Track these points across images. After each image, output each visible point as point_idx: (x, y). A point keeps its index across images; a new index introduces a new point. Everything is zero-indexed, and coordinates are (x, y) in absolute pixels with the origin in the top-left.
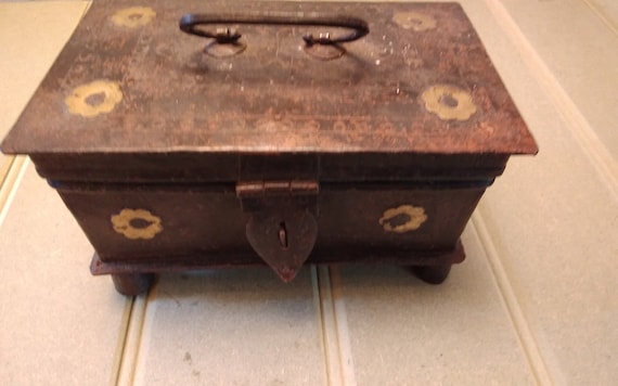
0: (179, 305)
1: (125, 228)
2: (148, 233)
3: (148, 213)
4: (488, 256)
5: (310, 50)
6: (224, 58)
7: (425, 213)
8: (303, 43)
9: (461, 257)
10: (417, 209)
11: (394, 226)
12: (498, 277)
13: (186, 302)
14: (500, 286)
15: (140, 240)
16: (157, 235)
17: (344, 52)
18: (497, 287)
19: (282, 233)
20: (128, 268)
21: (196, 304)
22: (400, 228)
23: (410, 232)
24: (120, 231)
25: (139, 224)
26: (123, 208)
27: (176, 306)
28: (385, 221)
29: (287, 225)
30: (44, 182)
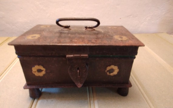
0: (47, 101)
1: (35, 72)
2: (41, 74)
3: (42, 67)
4: (140, 89)
5: (87, 30)
6: (66, 30)
7: (118, 68)
8: (85, 28)
9: (131, 86)
10: (116, 67)
11: (110, 73)
12: (143, 95)
13: (49, 101)
14: (144, 97)
15: (39, 77)
16: (44, 75)
17: (94, 30)
18: (143, 97)
19: (78, 71)
20: (34, 87)
21: (52, 101)
22: (112, 74)
23: (115, 76)
24: (34, 73)
25: (39, 71)
26: (36, 65)
27: (46, 101)
28: (107, 71)
29: (80, 68)
30: (16, 56)
